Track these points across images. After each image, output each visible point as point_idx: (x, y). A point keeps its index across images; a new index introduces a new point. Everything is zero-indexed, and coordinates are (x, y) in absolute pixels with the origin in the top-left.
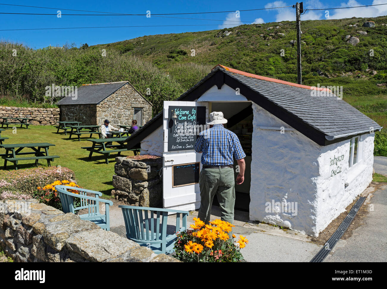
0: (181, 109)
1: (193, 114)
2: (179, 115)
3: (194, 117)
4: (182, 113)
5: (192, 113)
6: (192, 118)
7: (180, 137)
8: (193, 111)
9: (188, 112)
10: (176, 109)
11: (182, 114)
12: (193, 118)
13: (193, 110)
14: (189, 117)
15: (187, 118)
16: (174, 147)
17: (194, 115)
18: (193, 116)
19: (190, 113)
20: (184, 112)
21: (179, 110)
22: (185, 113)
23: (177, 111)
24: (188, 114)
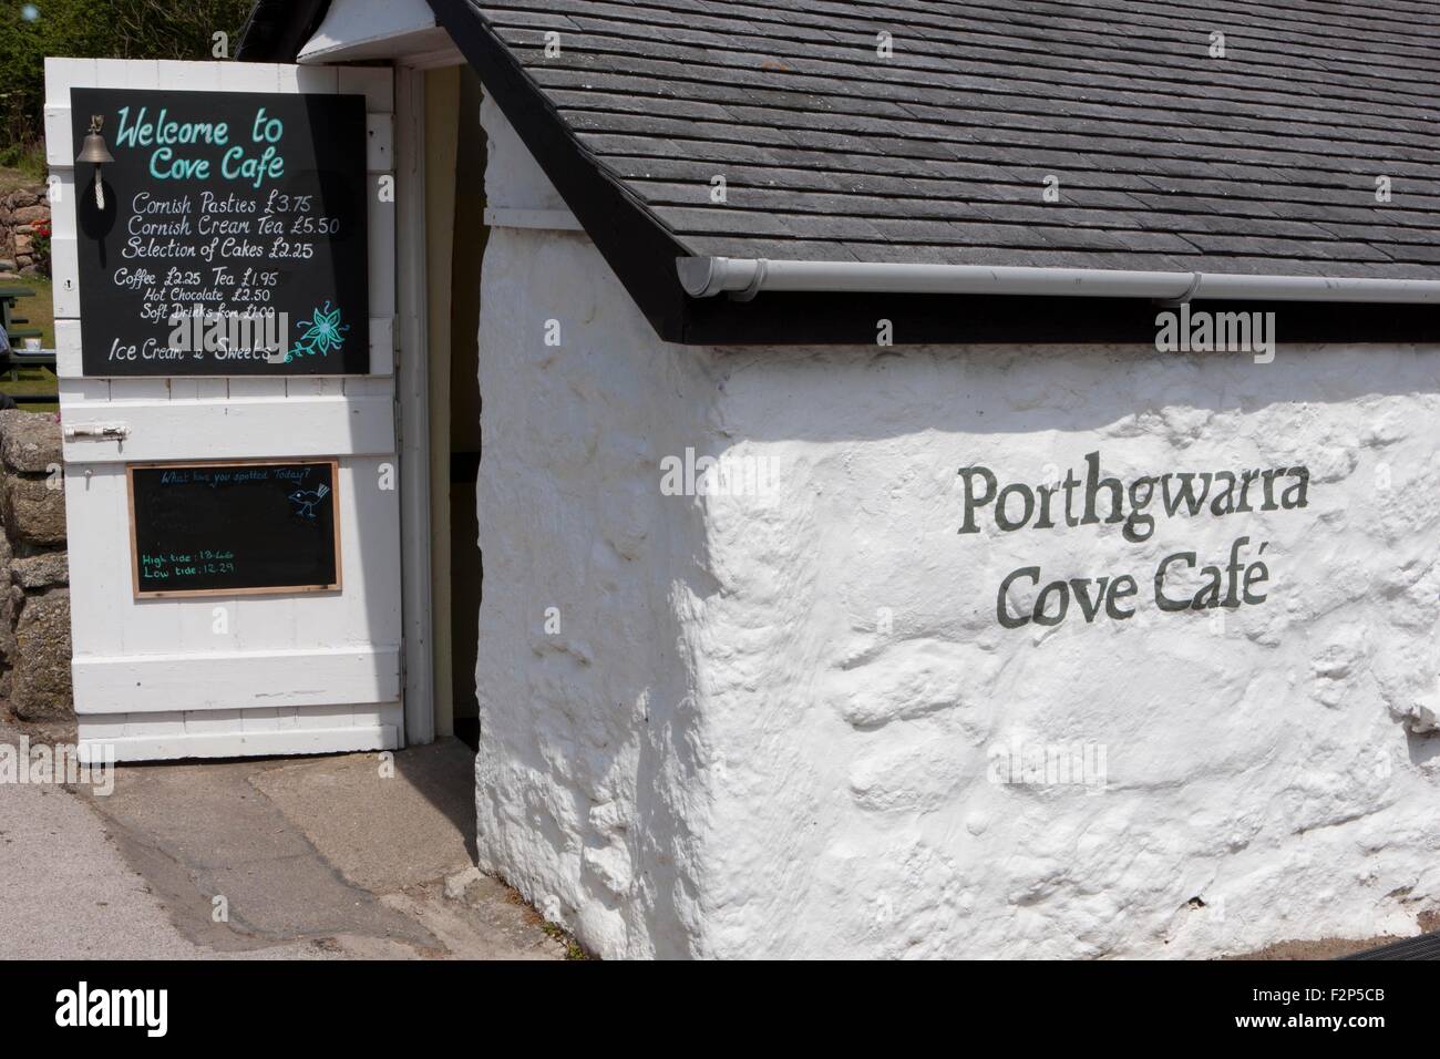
0: (163, 112)
1: (265, 144)
2: (155, 146)
3: (271, 164)
4: (170, 135)
5: (257, 139)
6: (251, 169)
7: (169, 288)
8: (262, 126)
9: (218, 133)
10: (124, 112)
11: (170, 142)
12: (262, 168)
13: (259, 120)
14: (233, 165)
15: (215, 168)
16: (123, 353)
17: (272, 149)
18: (266, 157)
19: (239, 134)
20: (190, 133)
21: (151, 118)
22: (201, 137)
23: (131, 122)
24: (221, 142)
